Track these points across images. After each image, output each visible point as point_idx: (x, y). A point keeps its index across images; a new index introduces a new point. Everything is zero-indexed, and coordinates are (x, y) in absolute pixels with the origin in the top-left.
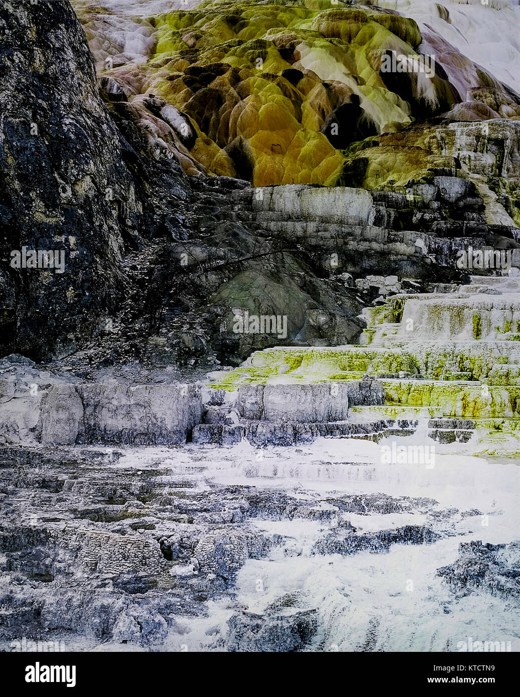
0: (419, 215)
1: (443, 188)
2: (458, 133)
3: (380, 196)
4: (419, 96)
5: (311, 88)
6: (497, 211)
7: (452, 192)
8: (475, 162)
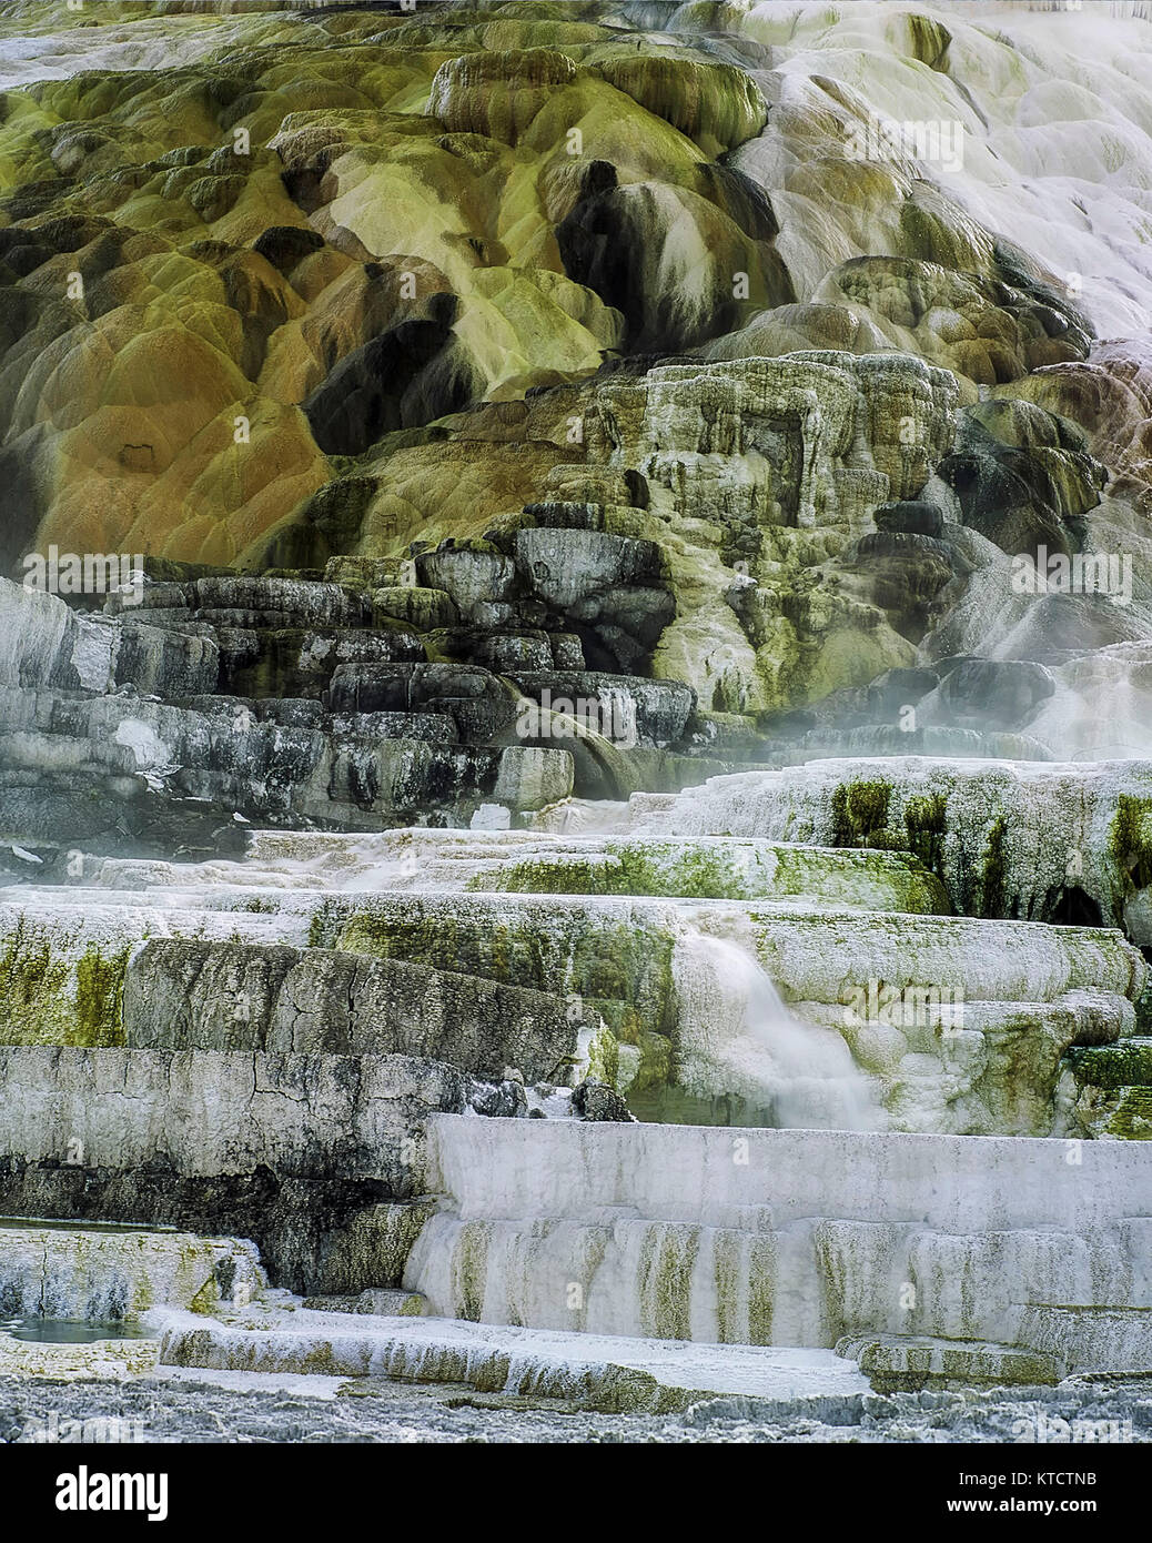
0: (321, 647)
1: (539, 563)
2: (654, 399)
3: (239, 590)
4: (662, 290)
5: (329, 281)
6: (707, 630)
7: (566, 574)
8: (698, 483)
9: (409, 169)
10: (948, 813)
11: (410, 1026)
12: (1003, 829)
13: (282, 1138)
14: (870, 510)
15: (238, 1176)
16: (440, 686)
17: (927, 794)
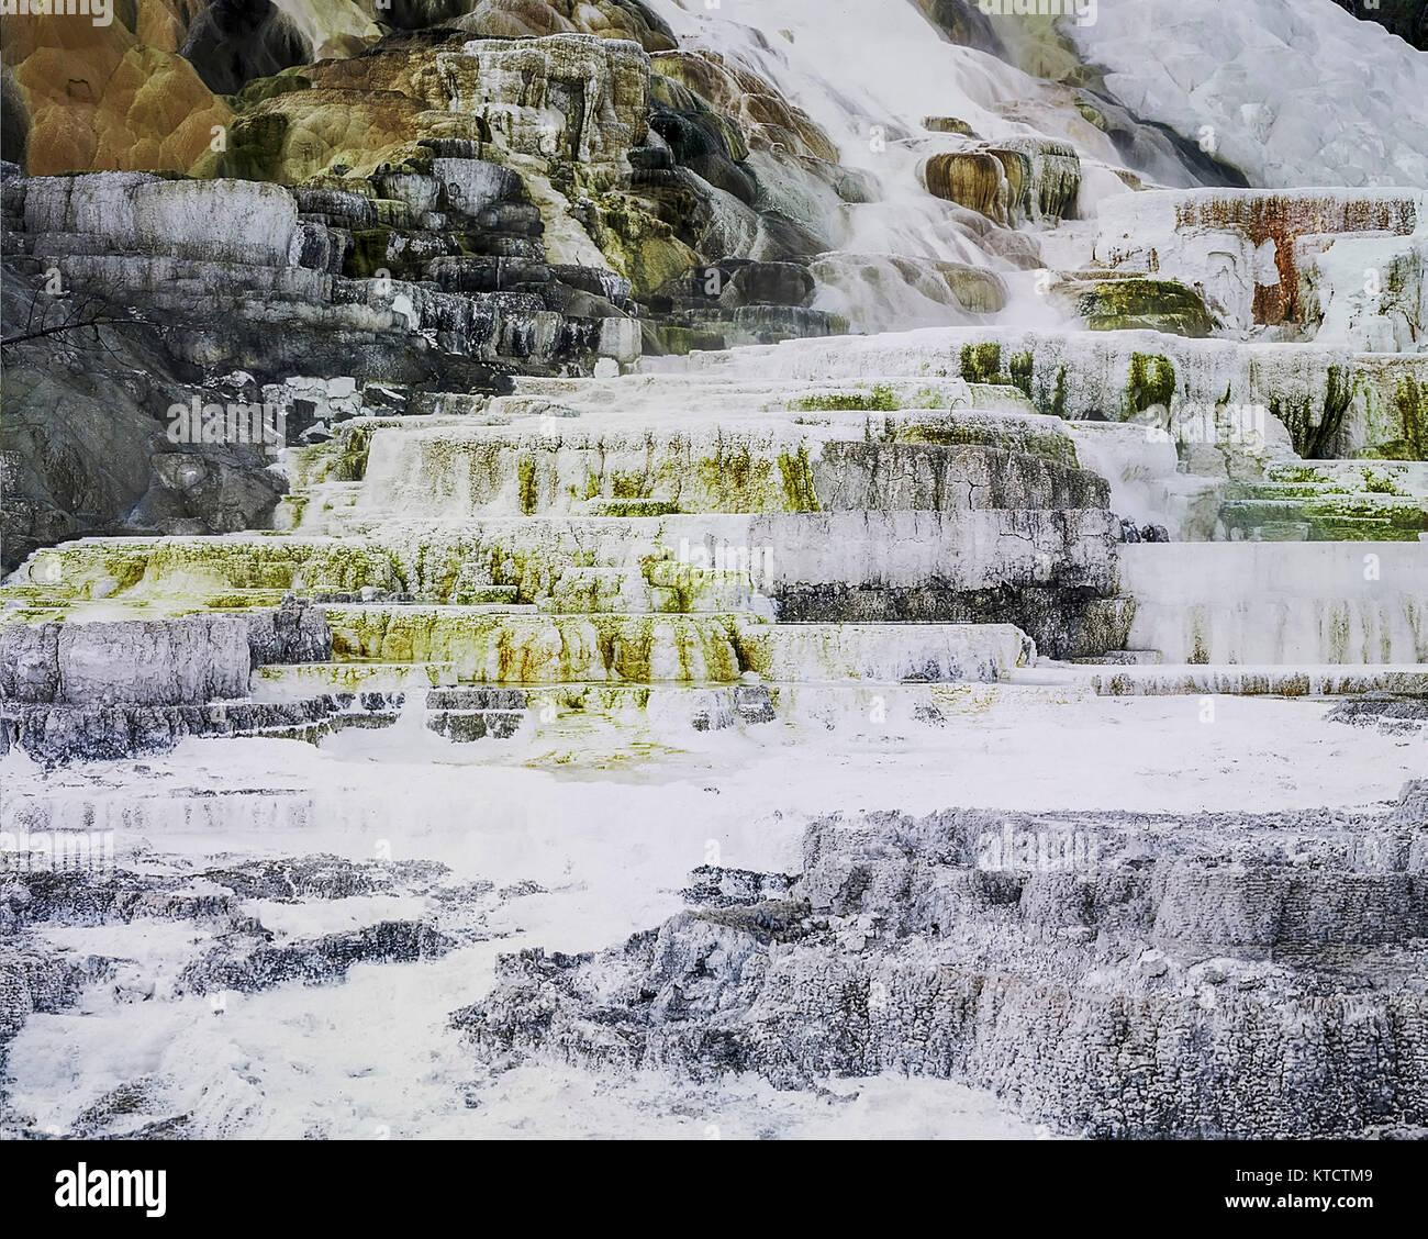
1: (452, 184)
2: (484, 64)
3: (314, 199)
6: (570, 236)
7: (471, 193)
8: (521, 128)
10: (1034, 363)
12: (1064, 373)
14: (624, 152)
16: (520, 274)
17: (1022, 350)
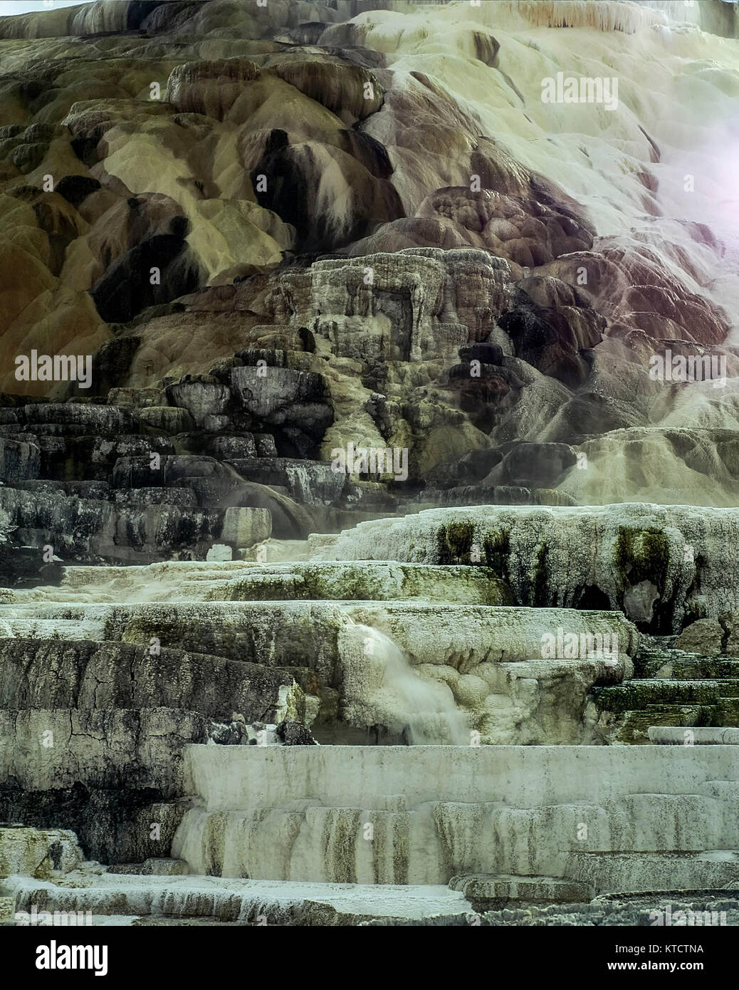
0: (106, 447)
1: (246, 389)
2: (317, 282)
4: (319, 212)
5: (104, 210)
6: (355, 429)
7: (263, 396)
8: (346, 335)
9: (154, 137)
10: (511, 541)
11: (171, 689)
12: (546, 550)
13: (90, 764)
14: (456, 349)
15: (62, 790)
16: (184, 470)
17: (497, 529)
